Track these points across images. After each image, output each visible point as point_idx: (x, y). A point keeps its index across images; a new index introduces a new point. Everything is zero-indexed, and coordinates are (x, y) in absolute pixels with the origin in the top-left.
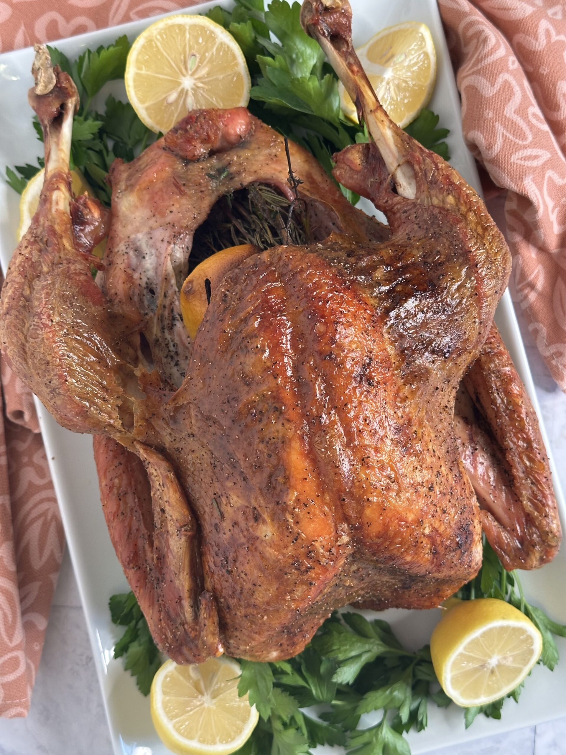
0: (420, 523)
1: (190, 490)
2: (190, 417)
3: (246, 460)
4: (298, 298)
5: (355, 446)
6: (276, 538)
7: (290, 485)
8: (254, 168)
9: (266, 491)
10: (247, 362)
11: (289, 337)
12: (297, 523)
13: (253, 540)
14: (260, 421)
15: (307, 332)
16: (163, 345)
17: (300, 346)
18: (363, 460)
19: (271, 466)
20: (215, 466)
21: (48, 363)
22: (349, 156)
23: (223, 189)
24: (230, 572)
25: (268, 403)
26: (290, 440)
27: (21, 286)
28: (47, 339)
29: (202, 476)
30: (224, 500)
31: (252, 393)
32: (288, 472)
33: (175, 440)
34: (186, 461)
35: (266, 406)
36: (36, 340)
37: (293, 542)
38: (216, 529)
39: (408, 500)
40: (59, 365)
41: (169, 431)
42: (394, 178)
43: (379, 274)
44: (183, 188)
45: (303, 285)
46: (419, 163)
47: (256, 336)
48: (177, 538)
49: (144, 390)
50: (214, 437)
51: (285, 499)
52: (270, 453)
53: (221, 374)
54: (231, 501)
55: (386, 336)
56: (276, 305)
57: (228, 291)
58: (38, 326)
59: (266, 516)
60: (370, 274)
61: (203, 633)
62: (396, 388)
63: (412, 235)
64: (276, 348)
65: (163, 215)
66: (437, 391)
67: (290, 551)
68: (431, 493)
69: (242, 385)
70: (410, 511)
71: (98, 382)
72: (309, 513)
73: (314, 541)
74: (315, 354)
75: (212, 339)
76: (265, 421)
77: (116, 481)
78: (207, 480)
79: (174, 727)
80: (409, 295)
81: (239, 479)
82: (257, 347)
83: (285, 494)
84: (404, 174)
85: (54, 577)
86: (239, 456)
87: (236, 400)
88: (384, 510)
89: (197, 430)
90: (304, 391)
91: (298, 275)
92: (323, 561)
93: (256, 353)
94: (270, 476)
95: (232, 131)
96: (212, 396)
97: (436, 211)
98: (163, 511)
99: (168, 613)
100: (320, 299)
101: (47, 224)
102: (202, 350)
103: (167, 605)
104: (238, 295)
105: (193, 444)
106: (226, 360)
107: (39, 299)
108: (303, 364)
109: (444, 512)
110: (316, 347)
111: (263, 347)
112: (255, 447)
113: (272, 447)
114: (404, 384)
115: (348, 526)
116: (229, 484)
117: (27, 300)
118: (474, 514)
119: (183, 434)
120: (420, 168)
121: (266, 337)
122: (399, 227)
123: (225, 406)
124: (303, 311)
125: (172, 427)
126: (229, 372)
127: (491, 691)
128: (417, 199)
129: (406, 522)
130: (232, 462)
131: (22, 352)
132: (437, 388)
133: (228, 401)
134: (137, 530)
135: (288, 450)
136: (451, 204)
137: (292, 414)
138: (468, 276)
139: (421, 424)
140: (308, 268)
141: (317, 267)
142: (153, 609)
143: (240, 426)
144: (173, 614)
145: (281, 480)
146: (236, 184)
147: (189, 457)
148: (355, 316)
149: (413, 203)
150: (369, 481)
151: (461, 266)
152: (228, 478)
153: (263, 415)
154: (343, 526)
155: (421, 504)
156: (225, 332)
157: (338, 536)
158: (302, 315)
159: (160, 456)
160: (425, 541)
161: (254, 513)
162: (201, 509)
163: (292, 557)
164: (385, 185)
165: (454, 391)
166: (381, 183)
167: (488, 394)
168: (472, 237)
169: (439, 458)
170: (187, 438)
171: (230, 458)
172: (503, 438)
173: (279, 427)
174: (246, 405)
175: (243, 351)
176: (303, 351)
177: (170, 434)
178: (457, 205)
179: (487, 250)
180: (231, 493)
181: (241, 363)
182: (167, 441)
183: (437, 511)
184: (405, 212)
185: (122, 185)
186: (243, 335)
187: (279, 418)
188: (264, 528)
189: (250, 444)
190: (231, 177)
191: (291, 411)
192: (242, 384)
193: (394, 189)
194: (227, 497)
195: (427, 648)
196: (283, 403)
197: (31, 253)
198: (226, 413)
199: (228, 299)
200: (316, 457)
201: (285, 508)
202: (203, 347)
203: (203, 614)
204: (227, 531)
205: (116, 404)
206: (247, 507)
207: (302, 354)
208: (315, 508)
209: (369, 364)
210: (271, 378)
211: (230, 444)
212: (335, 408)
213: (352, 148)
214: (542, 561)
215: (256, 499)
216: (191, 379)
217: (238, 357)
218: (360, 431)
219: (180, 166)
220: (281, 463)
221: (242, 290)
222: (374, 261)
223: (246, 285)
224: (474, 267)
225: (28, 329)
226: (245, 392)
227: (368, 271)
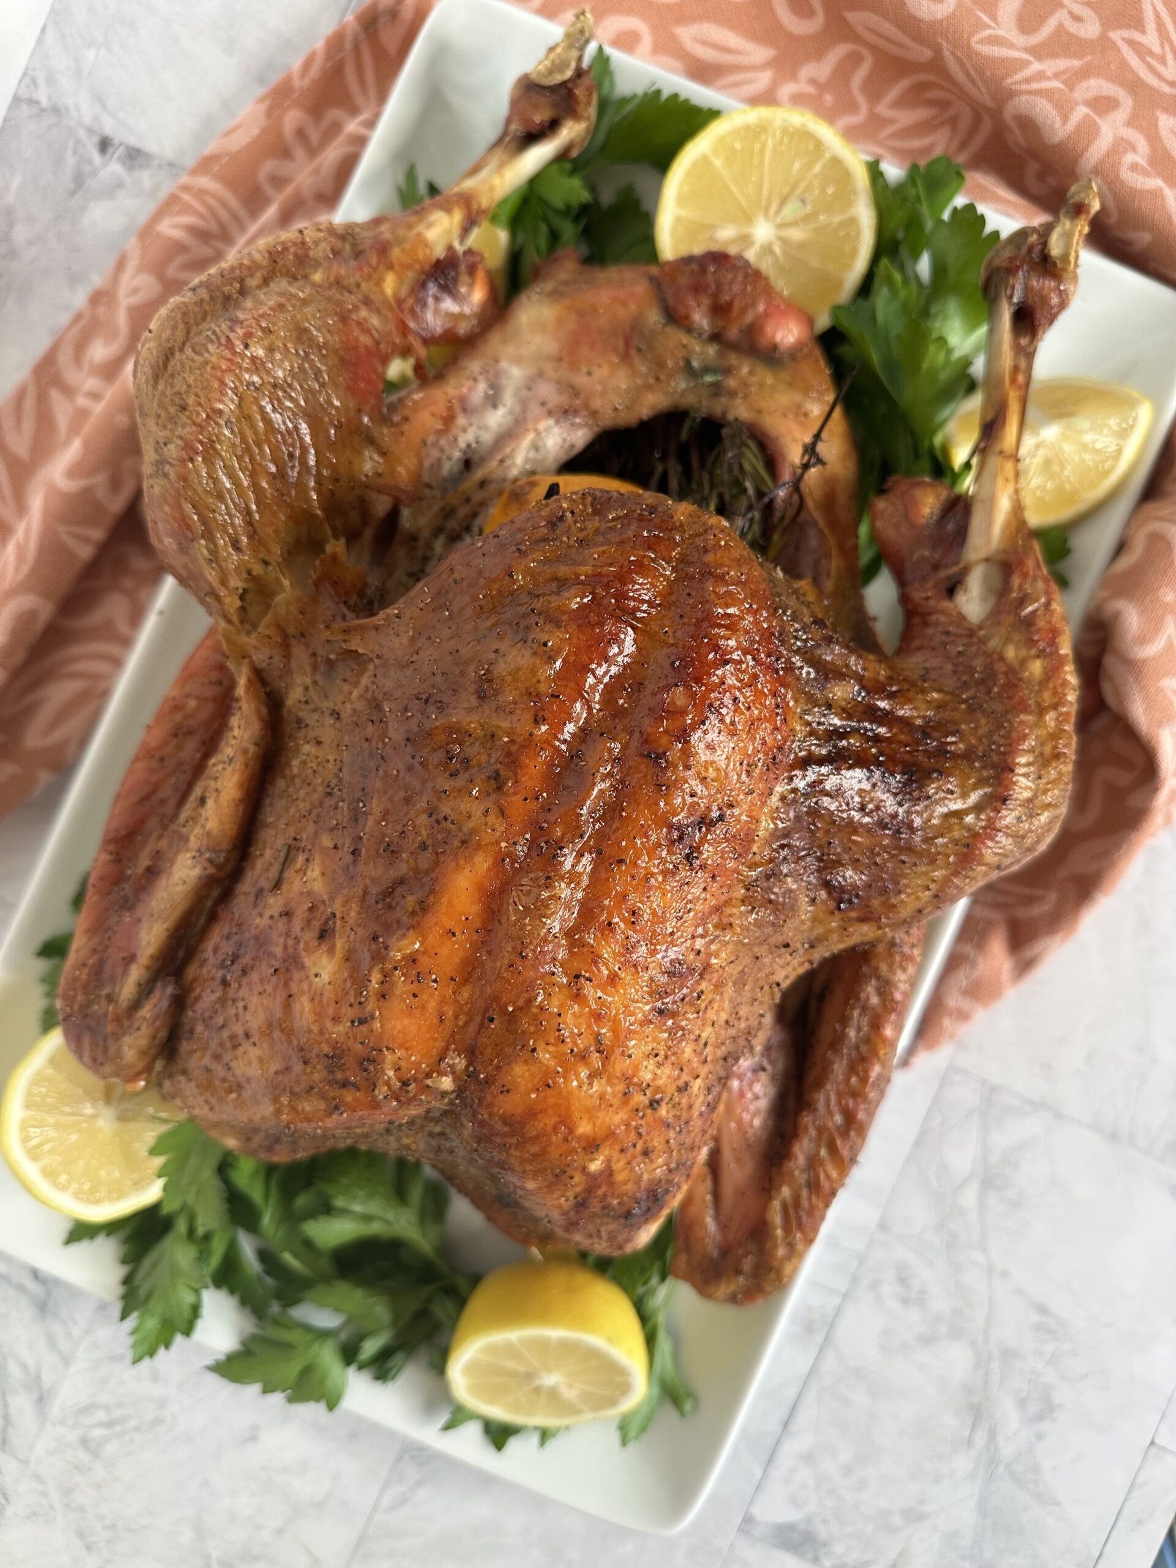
0: (592, 1146)
1: (268, 801)
2: (356, 684)
3: (379, 823)
4: (681, 616)
5: (583, 944)
6: (329, 994)
7: (418, 923)
8: (763, 404)
9: (373, 902)
10: (509, 658)
11: (614, 670)
12: (383, 996)
13: (292, 963)
14: (453, 775)
15: (650, 687)
16: (420, 553)
17: (621, 702)
18: (577, 977)
19: (413, 865)
20: (330, 794)
21: (184, 408)
22: (918, 493)
23: (690, 400)
24: (225, 983)
25: (489, 755)
26: (479, 846)
27: (253, 268)
28: (213, 368)
29: (302, 793)
30: (301, 858)
31: (475, 717)
32: (431, 899)
33: (306, 702)
34: (297, 750)
35: (484, 758)
36: (196, 358)
37: (353, 1022)
38: (257, 897)
39: (602, 1097)
40: (199, 426)
41: (308, 680)
42: (965, 571)
43: (843, 691)
44: (633, 352)
45: (707, 602)
46: (1025, 575)
47: (558, 624)
48: (189, 862)
49: (317, 584)
50: (365, 745)
51: (393, 941)
52: (429, 842)
53: (452, 645)
54: (309, 873)
55: (774, 800)
56: (634, 599)
57: (572, 513)
58: (218, 338)
59: (340, 943)
60: (827, 679)
61: (127, 1039)
62: (725, 897)
63: (933, 675)
64: (577, 669)
65: (574, 366)
66: (783, 950)
67: (339, 1031)
68: (649, 1111)
69: (473, 691)
70: (592, 1118)
71: (248, 508)
72: (415, 996)
73: (388, 1048)
74: (637, 734)
75: (480, 573)
76: (460, 782)
77: (192, 704)
78: (304, 806)
79: (24, 1121)
80: (861, 761)
81: (347, 845)
82: (545, 644)
83: (400, 932)
84: (986, 578)
85: (44, 777)
86: (376, 806)
87: (441, 707)
88: (549, 1086)
89: (349, 711)
90: (570, 782)
91: (712, 580)
92: (381, 1092)
93: (535, 654)
94: (402, 881)
95: (769, 330)
96: (408, 672)
97: (1001, 667)
98: (202, 801)
99: (101, 964)
100: (716, 648)
101: (387, 236)
102: (451, 580)
103: (110, 951)
104: (585, 533)
105: (326, 729)
106: (476, 629)
107: (259, 303)
108: (602, 735)
109: (646, 1153)
110: (648, 725)
111: (558, 652)
112: (412, 814)
113: (439, 836)
114: (743, 901)
115: (467, 1067)
116: (327, 841)
117: (243, 292)
118: (688, 1176)
119: (326, 704)
120: (1020, 587)
121: (575, 641)
122: (919, 649)
123: (416, 705)
124: (672, 645)
125: (318, 678)
126: (465, 652)
127: (516, 1408)
128: (981, 628)
129: (571, 1131)
130: (357, 809)
131: (161, 363)
132: (787, 946)
133: (426, 701)
134: (163, 802)
135: (462, 862)
136: (1031, 674)
137: (516, 804)
138: (978, 808)
139: (719, 986)
140: (738, 583)
141: (753, 595)
142: (89, 939)
143: (413, 757)
144: (107, 968)
145: (411, 901)
146: (717, 408)
147: (307, 748)
148: (752, 724)
149: (971, 630)
150: (560, 1020)
151: (981, 783)
152: (332, 830)
153: (467, 769)
154: (457, 1060)
155: (616, 1118)
156: (511, 576)
157: (436, 1068)
158: (665, 650)
159: (264, 710)
160: (578, 1178)
161: (326, 922)
162: (261, 844)
163: (335, 1045)
164: (943, 574)
165: (807, 966)
166: (936, 567)
167: (846, 1002)
168: (1031, 751)
169: (705, 1061)
170: (327, 713)
171: (359, 800)
172: (819, 1084)
173: (477, 810)
174: (451, 729)
175: (517, 632)
176: (619, 713)
177: (307, 688)
178: (1040, 683)
179: (1037, 790)
180: (317, 861)
181: (496, 651)
182: (294, 696)
183: (634, 1146)
184: (947, 633)
185: (549, 286)
186: (538, 605)
187: (488, 794)
188: (325, 961)
189: (407, 801)
190: (716, 390)
191: (517, 799)
192: (472, 688)
193: (952, 589)
194: (307, 860)
195: (476, 1280)
196: (516, 775)
197: (316, 243)
198: (408, 718)
199: (562, 527)
200: (499, 911)
201: (379, 956)
202: (456, 575)
203: (146, 1011)
204: (268, 913)
205: (249, 566)
206: (323, 902)
207: (614, 717)
208: (431, 995)
209: (712, 824)
210: (528, 716)
211: (377, 775)
212: (599, 853)
213: (930, 484)
214: (733, 1299)
215: (346, 902)
216: (398, 616)
217: (501, 637)
218: (610, 924)
219: (654, 317)
220: (433, 875)
221: (597, 532)
222: (847, 666)
223: (611, 528)
224: (999, 799)
225: (201, 332)
226: (466, 705)
227: (829, 673)
